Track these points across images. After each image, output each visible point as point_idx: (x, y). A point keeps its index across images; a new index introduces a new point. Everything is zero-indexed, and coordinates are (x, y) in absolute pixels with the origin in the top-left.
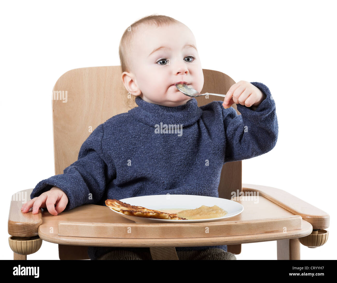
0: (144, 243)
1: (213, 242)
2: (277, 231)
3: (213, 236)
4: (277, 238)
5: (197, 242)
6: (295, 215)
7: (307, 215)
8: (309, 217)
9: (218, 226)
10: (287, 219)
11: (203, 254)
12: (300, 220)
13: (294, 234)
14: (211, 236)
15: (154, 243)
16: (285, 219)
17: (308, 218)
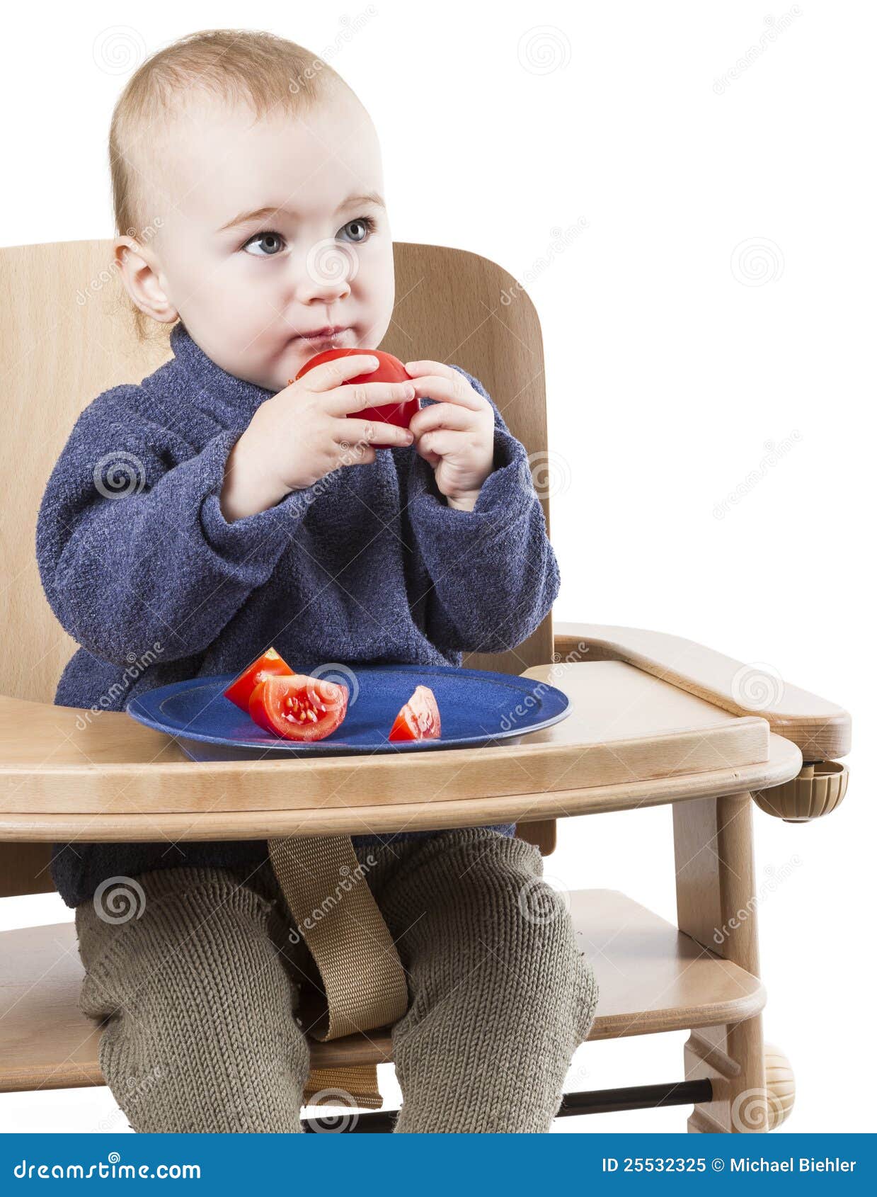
0: (264, 826)
1: (490, 814)
2: (692, 771)
3: (489, 795)
4: (694, 792)
5: (439, 814)
6: (738, 716)
7: (780, 718)
8: (785, 722)
9: (504, 760)
10: (721, 731)
11: (434, 847)
12: (763, 730)
13: (746, 778)
14: (481, 796)
15: (299, 823)
16: (716, 731)
17: (783, 727)
